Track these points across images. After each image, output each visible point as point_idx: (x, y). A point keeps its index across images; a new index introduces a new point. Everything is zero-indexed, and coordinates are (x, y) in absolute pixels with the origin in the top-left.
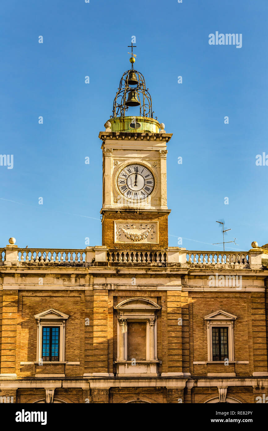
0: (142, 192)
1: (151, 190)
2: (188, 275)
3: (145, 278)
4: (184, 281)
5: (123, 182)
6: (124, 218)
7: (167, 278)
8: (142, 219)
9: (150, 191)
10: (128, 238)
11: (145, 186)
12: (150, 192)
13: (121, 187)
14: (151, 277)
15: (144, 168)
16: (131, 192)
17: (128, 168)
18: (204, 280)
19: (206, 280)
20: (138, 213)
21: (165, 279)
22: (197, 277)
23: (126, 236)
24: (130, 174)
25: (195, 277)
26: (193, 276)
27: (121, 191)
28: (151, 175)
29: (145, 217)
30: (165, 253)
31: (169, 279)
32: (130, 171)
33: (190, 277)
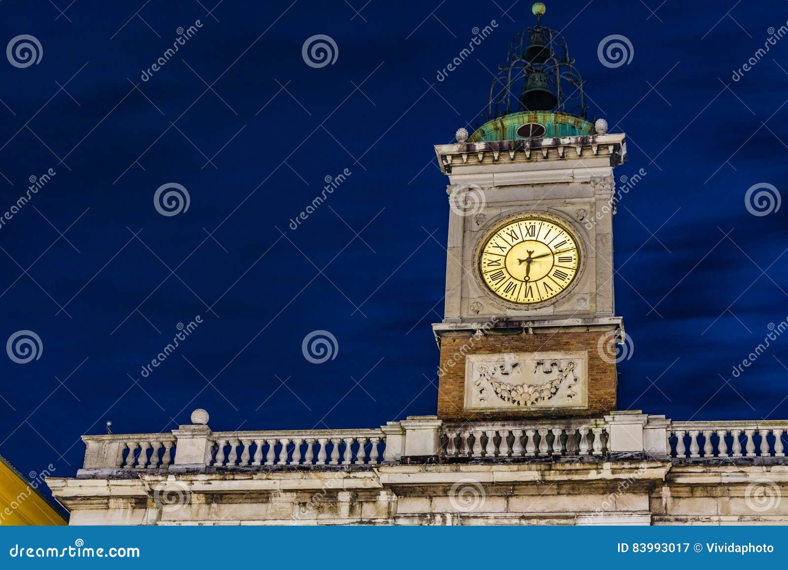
0: (544, 283)
1: (571, 278)
2: (669, 480)
3: (543, 495)
4: (661, 503)
5: (495, 262)
6: (493, 350)
7: (605, 496)
8: (545, 349)
9: (566, 280)
10: (504, 399)
11: (555, 268)
12: (568, 282)
13: (489, 274)
14: (559, 494)
15: (551, 225)
16: (516, 285)
17: (511, 229)
18: (720, 500)
19: (727, 499)
20: (531, 331)
21: (601, 496)
22: (698, 492)
23: (497, 393)
24: (516, 242)
25: (692, 492)
26: (687, 489)
27: (490, 285)
28: (571, 241)
30: (604, 430)
32: (514, 235)
33: (678, 492)
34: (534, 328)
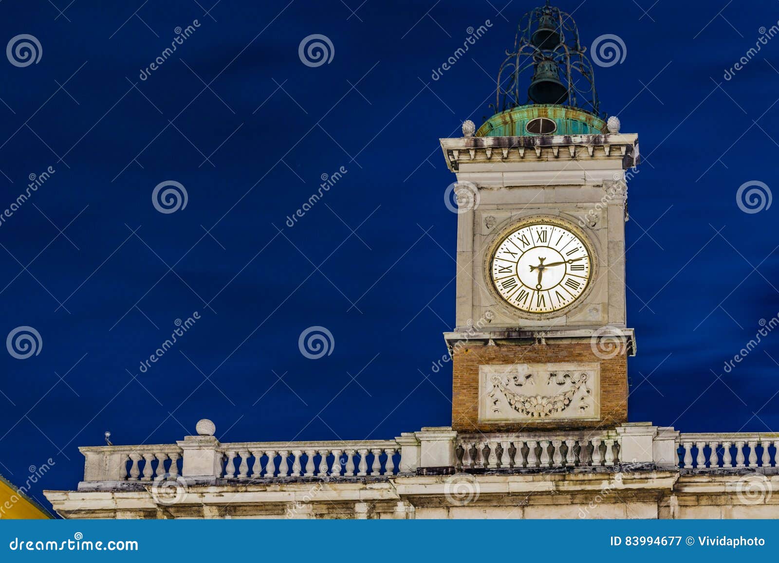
0: (557, 292)
1: (583, 287)
2: (677, 490)
3: (557, 505)
4: (669, 512)
5: (507, 268)
6: (507, 361)
7: (617, 505)
8: (557, 360)
9: (579, 289)
10: (518, 410)
11: (567, 277)
12: (581, 291)
13: (501, 281)
14: (572, 503)
15: (563, 231)
16: (528, 294)
17: (521, 233)
18: (723, 508)
19: (730, 507)
20: (543, 342)
21: (613, 506)
22: (704, 501)
23: (511, 405)
24: (527, 248)
25: (698, 500)
26: (694, 498)
27: (502, 293)
28: (583, 248)
29: (564, 353)
30: (616, 442)
31: (623, 505)
32: (525, 240)
33: (685, 501)
34: (547, 339)
